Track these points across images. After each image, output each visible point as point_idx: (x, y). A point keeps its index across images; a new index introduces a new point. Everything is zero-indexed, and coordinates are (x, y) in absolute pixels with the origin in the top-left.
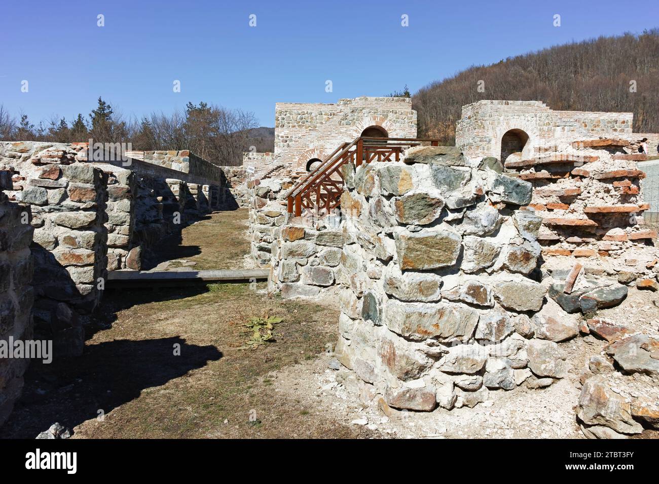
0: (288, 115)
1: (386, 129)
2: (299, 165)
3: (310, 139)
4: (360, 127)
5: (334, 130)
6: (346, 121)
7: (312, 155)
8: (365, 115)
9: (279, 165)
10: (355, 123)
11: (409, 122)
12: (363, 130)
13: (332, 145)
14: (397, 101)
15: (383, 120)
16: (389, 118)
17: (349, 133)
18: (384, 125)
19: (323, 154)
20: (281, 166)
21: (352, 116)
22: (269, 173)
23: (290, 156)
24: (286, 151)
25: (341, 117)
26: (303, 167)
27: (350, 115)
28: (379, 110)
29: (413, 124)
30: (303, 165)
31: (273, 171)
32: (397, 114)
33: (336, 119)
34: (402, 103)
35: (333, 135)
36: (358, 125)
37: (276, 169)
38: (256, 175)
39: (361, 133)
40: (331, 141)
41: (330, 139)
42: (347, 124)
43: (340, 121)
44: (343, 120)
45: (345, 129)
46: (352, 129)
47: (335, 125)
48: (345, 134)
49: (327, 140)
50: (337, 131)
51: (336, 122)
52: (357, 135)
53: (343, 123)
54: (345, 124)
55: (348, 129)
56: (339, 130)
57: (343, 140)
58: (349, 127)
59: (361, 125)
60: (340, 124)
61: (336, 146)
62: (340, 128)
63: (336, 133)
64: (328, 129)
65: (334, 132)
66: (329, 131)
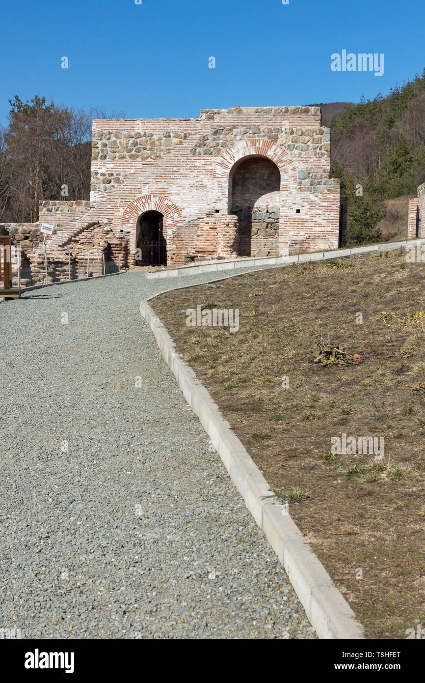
0: (113, 139)
1: (274, 160)
2: (125, 221)
3: (142, 179)
4: (228, 157)
5: (184, 164)
6: (205, 148)
7: (147, 205)
8: (238, 138)
9: (91, 222)
10: (220, 150)
11: (316, 148)
12: (233, 163)
13: (179, 189)
14: (295, 112)
15: (268, 146)
16: (279, 142)
17: (209, 167)
18: (269, 154)
19: (166, 202)
20: (95, 224)
21: (214, 139)
22: (76, 235)
23: (109, 206)
24: (104, 199)
25: (195, 142)
26: (131, 225)
27: (211, 138)
28: (261, 129)
29: (323, 151)
30: (132, 221)
31: (82, 231)
32: (295, 135)
33: (188, 145)
34: (304, 116)
35: (182, 171)
36: (225, 154)
37: (88, 228)
38: (54, 237)
39: (230, 168)
40: (178, 181)
41: (177, 178)
42: (205, 154)
43: (194, 149)
44: (199, 147)
45: (203, 162)
46: (214, 162)
47: (185, 156)
48: (202, 171)
49: (172, 180)
50: (188, 165)
51: (187, 150)
52: (224, 170)
53: (199, 152)
54: (203, 154)
55: (207, 162)
56: (192, 163)
57: (199, 180)
58: (210, 158)
59: (230, 155)
60: (194, 154)
61: (186, 189)
62: (194, 161)
63: (188, 168)
64: (174, 162)
65: (183, 168)
66: (175, 165)
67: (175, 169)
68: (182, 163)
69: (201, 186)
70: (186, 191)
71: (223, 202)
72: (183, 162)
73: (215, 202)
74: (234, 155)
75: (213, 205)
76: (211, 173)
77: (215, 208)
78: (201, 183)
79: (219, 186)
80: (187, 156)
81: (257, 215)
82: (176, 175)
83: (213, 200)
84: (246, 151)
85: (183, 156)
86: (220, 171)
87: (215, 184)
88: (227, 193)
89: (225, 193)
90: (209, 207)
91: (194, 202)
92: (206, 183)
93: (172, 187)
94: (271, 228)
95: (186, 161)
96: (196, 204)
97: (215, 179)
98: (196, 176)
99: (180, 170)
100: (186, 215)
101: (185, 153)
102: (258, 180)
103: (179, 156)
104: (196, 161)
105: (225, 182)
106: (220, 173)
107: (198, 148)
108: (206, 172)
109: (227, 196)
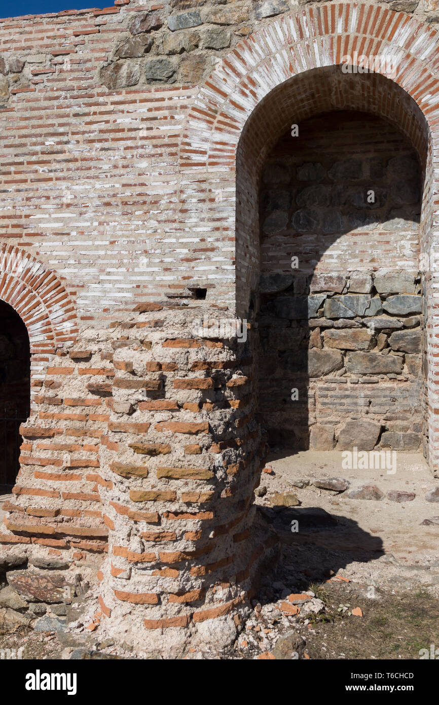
4: (231, 87)
5: (79, 124)
6: (150, 58)
10: (202, 61)
12: (250, 105)
13: (66, 214)
15: (382, 27)
16: (424, 7)
17: (165, 129)
19: (25, 264)
21: (181, 24)
35: (74, 149)
36: (219, 74)
39: (241, 126)
40: (63, 185)
41: (60, 175)
42: (151, 80)
43: (112, 66)
44: (130, 56)
45: (142, 110)
46: (184, 107)
47: (83, 92)
48: (140, 143)
49: (43, 185)
50: (94, 127)
51: (88, 70)
52: (218, 137)
53: (130, 76)
54: (143, 79)
55: (157, 109)
56: (106, 117)
57: (131, 178)
58: (166, 94)
59: (238, 75)
60: (113, 86)
61: (90, 214)
62: (112, 107)
63: (92, 136)
64: (48, 117)
65: (76, 137)
66: (51, 130)
67: (50, 142)
68: (73, 120)
69: (140, 199)
70: (91, 220)
71: (217, 258)
72: (76, 115)
73: (188, 260)
74: (255, 76)
75: (184, 267)
76: (173, 150)
77: (191, 283)
78: (139, 190)
79: (202, 196)
80: (90, 91)
81: (342, 306)
82: (55, 166)
83: (184, 252)
84: (296, 57)
85: (75, 93)
86: (205, 140)
87: (189, 192)
88: (231, 221)
89: (225, 224)
90: (169, 278)
91: (114, 261)
92: (157, 187)
93: (44, 211)
94: (388, 345)
95: (86, 110)
96: (123, 270)
97: (188, 171)
98: (121, 163)
99: (66, 147)
100: (92, 311)
101: (84, 83)
102: (340, 187)
103: (63, 94)
104: (121, 107)
105: (224, 180)
106: (206, 146)
107: (128, 61)
108: (155, 146)
109: (232, 234)
